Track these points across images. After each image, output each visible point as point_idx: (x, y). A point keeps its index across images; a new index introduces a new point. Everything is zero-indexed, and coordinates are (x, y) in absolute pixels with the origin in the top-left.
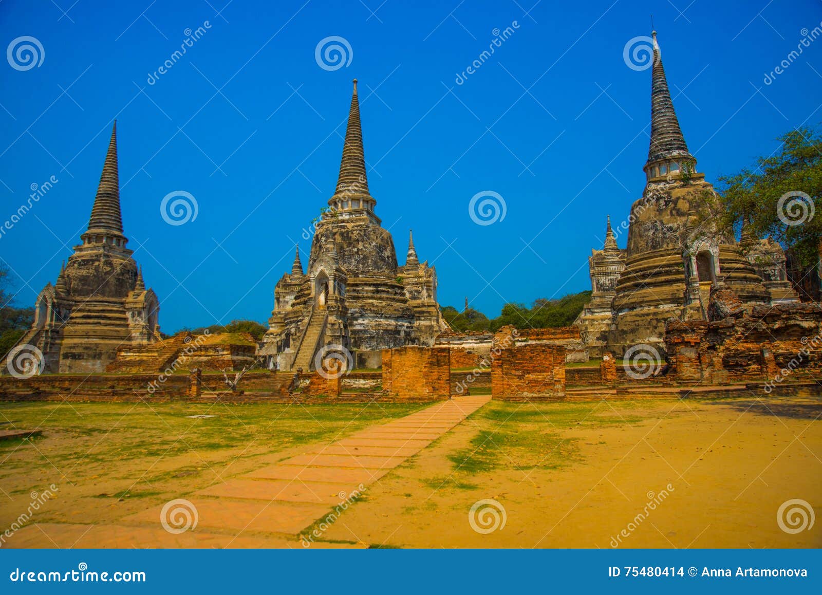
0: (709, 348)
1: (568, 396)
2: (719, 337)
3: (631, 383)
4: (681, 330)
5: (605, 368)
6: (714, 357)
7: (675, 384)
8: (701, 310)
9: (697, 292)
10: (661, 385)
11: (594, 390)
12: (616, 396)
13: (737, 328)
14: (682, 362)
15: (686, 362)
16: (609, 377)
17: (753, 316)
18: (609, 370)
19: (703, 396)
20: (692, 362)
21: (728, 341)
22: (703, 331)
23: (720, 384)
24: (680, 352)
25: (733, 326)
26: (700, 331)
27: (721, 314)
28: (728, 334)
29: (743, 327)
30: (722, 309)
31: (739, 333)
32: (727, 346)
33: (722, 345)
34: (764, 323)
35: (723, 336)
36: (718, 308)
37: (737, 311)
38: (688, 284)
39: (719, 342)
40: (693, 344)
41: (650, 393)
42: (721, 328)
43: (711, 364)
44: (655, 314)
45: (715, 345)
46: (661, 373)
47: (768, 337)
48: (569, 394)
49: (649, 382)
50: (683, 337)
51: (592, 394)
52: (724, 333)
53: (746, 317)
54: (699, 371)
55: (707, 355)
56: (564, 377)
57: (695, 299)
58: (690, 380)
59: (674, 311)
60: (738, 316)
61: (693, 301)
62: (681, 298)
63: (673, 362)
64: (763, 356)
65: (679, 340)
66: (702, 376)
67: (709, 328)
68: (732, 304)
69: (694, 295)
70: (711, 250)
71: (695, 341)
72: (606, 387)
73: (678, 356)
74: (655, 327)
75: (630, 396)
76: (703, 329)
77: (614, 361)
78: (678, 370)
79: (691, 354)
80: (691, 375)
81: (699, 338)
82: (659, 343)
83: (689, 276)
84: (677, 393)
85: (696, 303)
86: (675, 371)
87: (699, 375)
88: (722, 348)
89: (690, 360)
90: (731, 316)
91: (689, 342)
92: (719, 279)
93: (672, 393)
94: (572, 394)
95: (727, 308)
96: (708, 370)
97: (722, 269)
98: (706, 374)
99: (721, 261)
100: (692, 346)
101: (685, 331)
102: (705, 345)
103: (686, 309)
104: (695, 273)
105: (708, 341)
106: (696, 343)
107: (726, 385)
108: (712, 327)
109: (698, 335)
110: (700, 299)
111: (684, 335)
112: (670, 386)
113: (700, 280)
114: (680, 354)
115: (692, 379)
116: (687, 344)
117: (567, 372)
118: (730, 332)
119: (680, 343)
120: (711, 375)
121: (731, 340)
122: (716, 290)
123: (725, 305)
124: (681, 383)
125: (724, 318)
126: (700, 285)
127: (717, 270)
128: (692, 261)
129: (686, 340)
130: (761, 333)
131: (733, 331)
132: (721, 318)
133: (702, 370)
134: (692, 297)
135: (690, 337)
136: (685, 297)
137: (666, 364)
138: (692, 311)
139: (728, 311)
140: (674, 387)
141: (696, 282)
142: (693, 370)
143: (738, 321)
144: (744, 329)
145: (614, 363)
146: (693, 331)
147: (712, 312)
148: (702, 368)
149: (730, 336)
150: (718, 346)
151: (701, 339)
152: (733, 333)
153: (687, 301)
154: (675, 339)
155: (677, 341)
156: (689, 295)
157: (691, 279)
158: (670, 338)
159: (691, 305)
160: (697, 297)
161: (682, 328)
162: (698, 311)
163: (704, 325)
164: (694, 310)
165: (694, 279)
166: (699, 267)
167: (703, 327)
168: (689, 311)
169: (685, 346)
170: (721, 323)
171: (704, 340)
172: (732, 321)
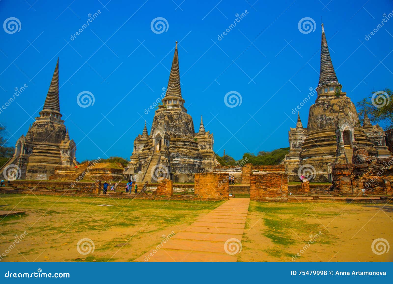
0: (354, 178)
1: (289, 200)
2: (360, 172)
3: (317, 194)
4: (341, 168)
5: (304, 186)
6: (359, 182)
7: (340, 195)
9: (343, 150)
10: (333, 195)
11: (299, 197)
12: (314, 200)
14: (342, 184)
15: (345, 184)
16: (306, 190)
17: (377, 163)
18: (306, 187)
19: (358, 202)
20: (348, 184)
21: (364, 174)
22: (352, 169)
23: (363, 196)
25: (368, 167)
26: (351, 169)
27: (361, 161)
28: (365, 171)
30: (361, 159)
31: (370, 171)
32: (364, 177)
33: (361, 176)
35: (362, 172)
36: (359, 158)
37: (369, 159)
38: (339, 146)
40: (347, 175)
41: (330, 199)
42: (361, 168)
43: (357, 186)
44: (322, 160)
45: (358, 176)
46: (330, 189)
47: (385, 174)
49: (326, 194)
50: (342, 172)
51: (301, 199)
52: (363, 171)
53: (373, 163)
54: (351, 189)
55: (355, 181)
56: (287, 190)
57: (342, 153)
58: (347, 193)
59: (331, 159)
60: (369, 162)
61: (341, 154)
62: (335, 153)
63: (337, 184)
64: (384, 183)
65: (340, 173)
66: (353, 191)
67: (355, 167)
68: (366, 156)
69: (342, 151)
70: (350, 130)
71: (348, 174)
72: (305, 196)
73: (341, 181)
74: (322, 167)
75: (321, 201)
76: (352, 168)
78: (341, 188)
79: (347, 180)
80: (347, 191)
81: (350, 172)
82: (324, 174)
83: (339, 142)
84: (345, 200)
85: (343, 155)
86: (338, 189)
87: (351, 191)
88: (362, 178)
89: (347, 183)
90: (366, 162)
91: (345, 175)
92: (354, 144)
93: (342, 200)
94: (291, 199)
95: (364, 157)
96: (356, 189)
97: (356, 140)
98: (355, 190)
99: (355, 135)
100: (347, 177)
101: (343, 169)
102: (353, 176)
103: (338, 158)
104: (342, 141)
105: (354, 174)
106: (349, 175)
107: (366, 196)
108: (357, 167)
109: (349, 171)
110: (345, 153)
111: (342, 171)
112: (338, 196)
113: (345, 145)
115: (348, 193)
116: (344, 175)
117: (288, 187)
119: (340, 175)
120: (357, 191)
121: (366, 174)
122: (357, 149)
123: (362, 156)
124: (342, 195)
125: (362, 163)
126: (345, 146)
127: (353, 139)
128: (341, 135)
129: (344, 173)
131: (368, 170)
132: (361, 163)
133: (353, 189)
134: (341, 152)
135: (346, 172)
136: (337, 152)
137: (332, 185)
138: (341, 159)
139: (365, 160)
140: (339, 197)
141: (343, 145)
142: (348, 188)
143: (370, 165)
144: (373, 169)
145: (309, 184)
146: (347, 169)
147: (354, 160)
148: (353, 188)
149: (366, 172)
150: (359, 177)
151: (351, 173)
152: (367, 171)
153: (338, 154)
154: (338, 173)
155: (339, 173)
156: (339, 151)
157: (340, 144)
158: (335, 172)
159: (340, 156)
160: (343, 152)
161: (342, 167)
162: (344, 159)
163: (353, 166)
164: (342, 159)
165: (342, 143)
166: (344, 138)
167: (352, 167)
168: (339, 159)
169: (343, 176)
170: (361, 166)
171: (352, 174)
172: (367, 165)
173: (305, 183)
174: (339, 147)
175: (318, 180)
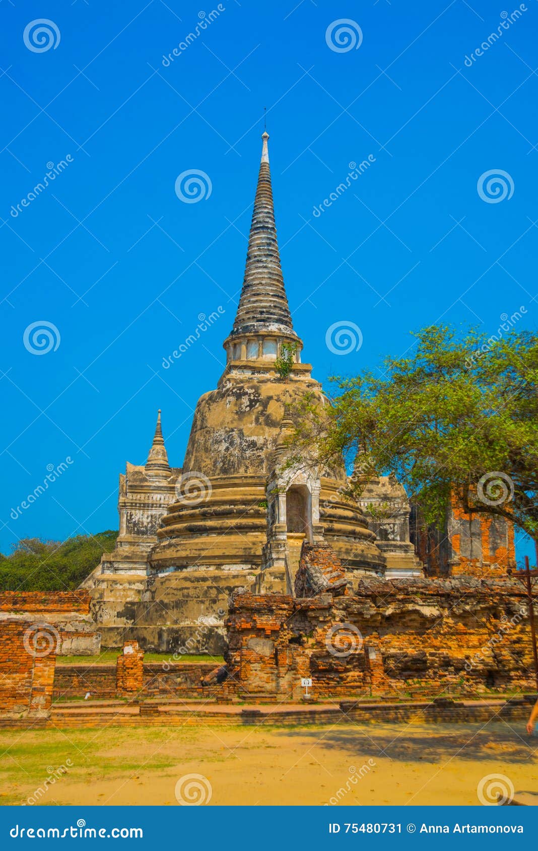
0: (292, 641)
1: (54, 718)
2: (307, 623)
3: (165, 696)
4: (252, 609)
5: (125, 668)
6: (298, 655)
7: (236, 699)
8: (285, 577)
9: (282, 549)
10: (214, 700)
11: (102, 706)
12: (138, 718)
13: (335, 611)
14: (249, 662)
15: (256, 661)
16: (130, 683)
17: (359, 594)
18: (131, 672)
19: (277, 721)
20: (264, 662)
21: (320, 630)
22: (285, 612)
23: (304, 701)
24: (247, 645)
25: (330, 607)
26: (281, 612)
27: (314, 587)
28: (321, 619)
29: (344, 609)
30: (316, 579)
31: (337, 619)
32: (319, 639)
33: (311, 636)
34: (373, 605)
35: (314, 622)
36: (311, 577)
37: (337, 583)
38: (271, 535)
39: (308, 632)
40: (268, 632)
41: (193, 714)
42: (313, 610)
43: (293, 668)
44: (216, 579)
45: (301, 636)
46: (215, 679)
47: (375, 628)
48: (58, 715)
49: (195, 694)
50: (254, 620)
51: (97, 714)
52: (316, 618)
53: (350, 594)
54: (274, 678)
55: (287, 652)
56: (51, 682)
57: (278, 559)
58: (260, 692)
59: (245, 576)
60: (337, 591)
61: (275, 562)
62: (258, 556)
63: (236, 662)
64: (368, 657)
65: (248, 626)
66: (278, 686)
67: (294, 607)
68: (331, 572)
69: (278, 552)
70: (309, 485)
71: (272, 628)
72: (123, 702)
73: (244, 652)
74: (214, 601)
75: (162, 718)
76: (285, 609)
77: (140, 655)
78: (242, 675)
79: (263, 648)
80: (261, 684)
81: (279, 623)
82: (217, 627)
83: (273, 522)
84: (237, 714)
85: (279, 566)
86: (237, 676)
87: (274, 684)
88: (311, 641)
89: (261, 659)
90: (328, 591)
91: (263, 629)
92: (317, 531)
93: (228, 715)
94: (62, 715)
95: (324, 578)
96: (287, 677)
97: (323, 517)
98: (284, 682)
99: (321, 502)
100: (267, 637)
101: (258, 611)
102: (287, 635)
103: (264, 575)
104: (283, 518)
105: (292, 630)
106: (274, 632)
107: (312, 702)
108: (299, 607)
109: (277, 618)
110: (285, 560)
111: (256, 617)
112: (227, 701)
113: (288, 532)
114: (248, 649)
115: (263, 692)
116: (259, 632)
117: (58, 671)
118: (325, 617)
119: (249, 630)
120: (292, 686)
121: (325, 630)
122: (311, 549)
123: (320, 573)
124: (244, 698)
125: (317, 594)
126: (288, 537)
127: (316, 517)
128: (280, 499)
129: (259, 626)
130: (367, 620)
131: (330, 615)
132: (314, 593)
133: (278, 676)
134: (274, 556)
135: (265, 621)
136: (264, 555)
137: (225, 663)
138: (272, 579)
139: (325, 584)
140: (233, 704)
141: (282, 532)
142: (266, 676)
143: (336, 600)
144: (344, 613)
145: (141, 659)
146: (271, 611)
147: (301, 582)
148: (279, 673)
149: (325, 622)
150: (305, 639)
151: (282, 625)
152: (327, 619)
153: (266, 562)
154: (242, 622)
155: (244, 626)
156: (271, 553)
157: (276, 527)
158: (234, 621)
159: (271, 569)
160: (282, 556)
161: (255, 605)
162: (282, 579)
163: (287, 604)
164: (276, 577)
165: (280, 527)
166: (288, 511)
167: (286, 606)
168: (268, 578)
169: (258, 636)
170: (312, 602)
171: (286, 627)
172: (329, 599)
173: (127, 656)
174: (272, 536)
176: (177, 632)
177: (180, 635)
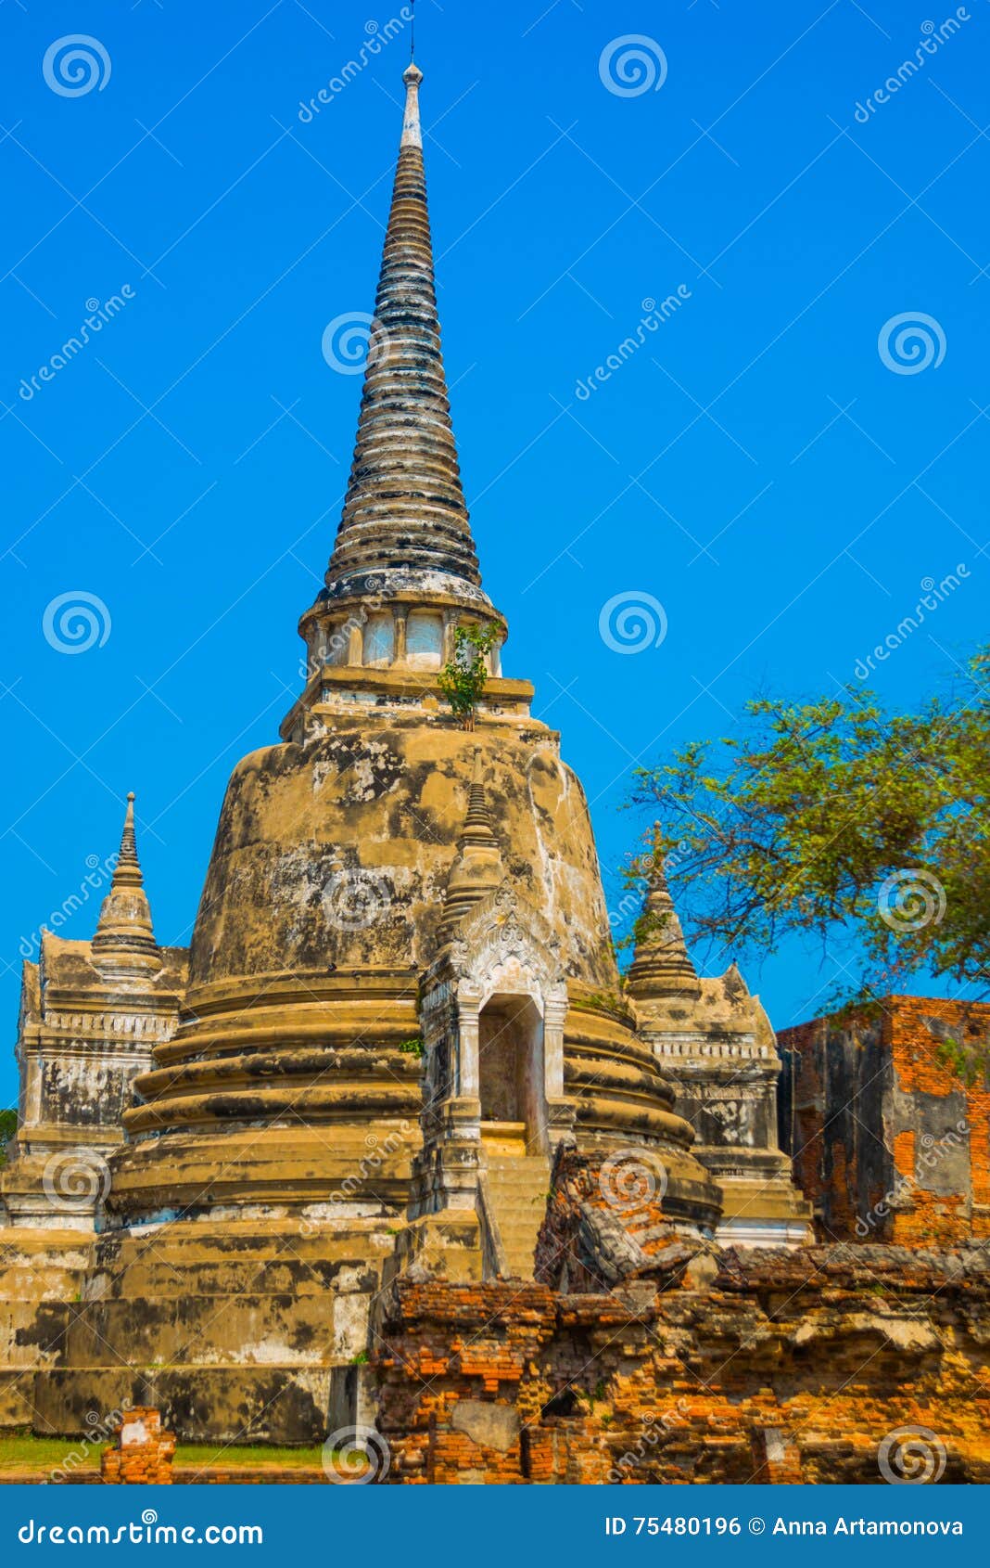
0: (549, 1410)
2: (589, 1363)
4: (450, 1323)
5: (125, 1483)
6: (585, 1449)
8: (478, 1239)
9: (471, 1163)
13: (663, 1330)
14: (453, 1465)
15: (472, 1464)
17: (723, 1284)
20: (493, 1467)
21: (624, 1381)
22: (534, 1332)
24: (450, 1420)
25: (652, 1318)
26: (523, 1331)
27: (604, 1264)
28: (629, 1351)
29: (688, 1325)
30: (608, 1245)
31: (670, 1352)
32: (622, 1404)
33: (601, 1396)
34: (762, 1315)
35: (610, 1360)
36: (594, 1238)
37: (667, 1255)
38: (437, 1125)
39: (592, 1385)
40: (492, 1386)
42: (606, 1327)
43: (568, 1483)
44: (291, 1240)
45: (573, 1397)
47: (767, 1378)
50: (455, 1353)
52: (616, 1348)
53: (694, 1288)
55: (554, 1440)
57: (459, 1190)
59: (366, 1235)
60: (666, 1277)
61: (451, 1197)
62: (403, 1182)
64: (762, 1455)
65: (440, 1368)
67: (558, 1320)
69: (459, 1173)
70: (536, 997)
71: (503, 1375)
73: (442, 1438)
74: (285, 1302)
76: (534, 1324)
77: (166, 1447)
79: (490, 1429)
81: (518, 1361)
83: (443, 1094)
85: (461, 1208)
88: (601, 1410)
89: (487, 1459)
90: (644, 1275)
91: (479, 1378)
92: (557, 1116)
95: (629, 1242)
97: (573, 1081)
99: (573, 1046)
100: (488, 1398)
101: (466, 1328)
102: (539, 1394)
103: (422, 1231)
104: (470, 1083)
105: (550, 1379)
106: (504, 1384)
108: (571, 1317)
109: (513, 1348)
110: (478, 1192)
111: (460, 1345)
113: (486, 1117)
114: (452, 1430)
116: (468, 1384)
118: (640, 1346)
119: (440, 1378)
121: (636, 1381)
122: (582, 1163)
123: (618, 1226)
125: (613, 1285)
126: (487, 1133)
127: (554, 1080)
128: (463, 1031)
129: (467, 1368)
130: (746, 1356)
131: (652, 1341)
132: (606, 1282)
134: (448, 1181)
135: (481, 1355)
136: (419, 1178)
138: (444, 1242)
139: (634, 1256)
141: (469, 1119)
143: (667, 1301)
144: (687, 1335)
145: (168, 1458)
146: (499, 1329)
147: (554, 1254)
149: (637, 1360)
150: (584, 1403)
151: (526, 1368)
152: (646, 1350)
153: (423, 1196)
154: (422, 1359)
155: (428, 1366)
156: (439, 1173)
157: (452, 1107)
158: (402, 1354)
159: (441, 1217)
160: (469, 1182)
161: (456, 1312)
162: (469, 1243)
163: (541, 1309)
164: (453, 1238)
165: (462, 1106)
166: (483, 1061)
167: (536, 1316)
168: (433, 1240)
169: (464, 1395)
170: (606, 1306)
171: (535, 1372)
172: (648, 1298)
173: (132, 1451)
174: (440, 1130)
175: (240, 1426)
176: (185, 1382)
177: (194, 1392)
